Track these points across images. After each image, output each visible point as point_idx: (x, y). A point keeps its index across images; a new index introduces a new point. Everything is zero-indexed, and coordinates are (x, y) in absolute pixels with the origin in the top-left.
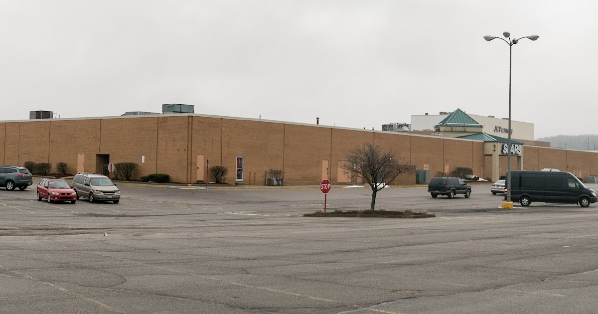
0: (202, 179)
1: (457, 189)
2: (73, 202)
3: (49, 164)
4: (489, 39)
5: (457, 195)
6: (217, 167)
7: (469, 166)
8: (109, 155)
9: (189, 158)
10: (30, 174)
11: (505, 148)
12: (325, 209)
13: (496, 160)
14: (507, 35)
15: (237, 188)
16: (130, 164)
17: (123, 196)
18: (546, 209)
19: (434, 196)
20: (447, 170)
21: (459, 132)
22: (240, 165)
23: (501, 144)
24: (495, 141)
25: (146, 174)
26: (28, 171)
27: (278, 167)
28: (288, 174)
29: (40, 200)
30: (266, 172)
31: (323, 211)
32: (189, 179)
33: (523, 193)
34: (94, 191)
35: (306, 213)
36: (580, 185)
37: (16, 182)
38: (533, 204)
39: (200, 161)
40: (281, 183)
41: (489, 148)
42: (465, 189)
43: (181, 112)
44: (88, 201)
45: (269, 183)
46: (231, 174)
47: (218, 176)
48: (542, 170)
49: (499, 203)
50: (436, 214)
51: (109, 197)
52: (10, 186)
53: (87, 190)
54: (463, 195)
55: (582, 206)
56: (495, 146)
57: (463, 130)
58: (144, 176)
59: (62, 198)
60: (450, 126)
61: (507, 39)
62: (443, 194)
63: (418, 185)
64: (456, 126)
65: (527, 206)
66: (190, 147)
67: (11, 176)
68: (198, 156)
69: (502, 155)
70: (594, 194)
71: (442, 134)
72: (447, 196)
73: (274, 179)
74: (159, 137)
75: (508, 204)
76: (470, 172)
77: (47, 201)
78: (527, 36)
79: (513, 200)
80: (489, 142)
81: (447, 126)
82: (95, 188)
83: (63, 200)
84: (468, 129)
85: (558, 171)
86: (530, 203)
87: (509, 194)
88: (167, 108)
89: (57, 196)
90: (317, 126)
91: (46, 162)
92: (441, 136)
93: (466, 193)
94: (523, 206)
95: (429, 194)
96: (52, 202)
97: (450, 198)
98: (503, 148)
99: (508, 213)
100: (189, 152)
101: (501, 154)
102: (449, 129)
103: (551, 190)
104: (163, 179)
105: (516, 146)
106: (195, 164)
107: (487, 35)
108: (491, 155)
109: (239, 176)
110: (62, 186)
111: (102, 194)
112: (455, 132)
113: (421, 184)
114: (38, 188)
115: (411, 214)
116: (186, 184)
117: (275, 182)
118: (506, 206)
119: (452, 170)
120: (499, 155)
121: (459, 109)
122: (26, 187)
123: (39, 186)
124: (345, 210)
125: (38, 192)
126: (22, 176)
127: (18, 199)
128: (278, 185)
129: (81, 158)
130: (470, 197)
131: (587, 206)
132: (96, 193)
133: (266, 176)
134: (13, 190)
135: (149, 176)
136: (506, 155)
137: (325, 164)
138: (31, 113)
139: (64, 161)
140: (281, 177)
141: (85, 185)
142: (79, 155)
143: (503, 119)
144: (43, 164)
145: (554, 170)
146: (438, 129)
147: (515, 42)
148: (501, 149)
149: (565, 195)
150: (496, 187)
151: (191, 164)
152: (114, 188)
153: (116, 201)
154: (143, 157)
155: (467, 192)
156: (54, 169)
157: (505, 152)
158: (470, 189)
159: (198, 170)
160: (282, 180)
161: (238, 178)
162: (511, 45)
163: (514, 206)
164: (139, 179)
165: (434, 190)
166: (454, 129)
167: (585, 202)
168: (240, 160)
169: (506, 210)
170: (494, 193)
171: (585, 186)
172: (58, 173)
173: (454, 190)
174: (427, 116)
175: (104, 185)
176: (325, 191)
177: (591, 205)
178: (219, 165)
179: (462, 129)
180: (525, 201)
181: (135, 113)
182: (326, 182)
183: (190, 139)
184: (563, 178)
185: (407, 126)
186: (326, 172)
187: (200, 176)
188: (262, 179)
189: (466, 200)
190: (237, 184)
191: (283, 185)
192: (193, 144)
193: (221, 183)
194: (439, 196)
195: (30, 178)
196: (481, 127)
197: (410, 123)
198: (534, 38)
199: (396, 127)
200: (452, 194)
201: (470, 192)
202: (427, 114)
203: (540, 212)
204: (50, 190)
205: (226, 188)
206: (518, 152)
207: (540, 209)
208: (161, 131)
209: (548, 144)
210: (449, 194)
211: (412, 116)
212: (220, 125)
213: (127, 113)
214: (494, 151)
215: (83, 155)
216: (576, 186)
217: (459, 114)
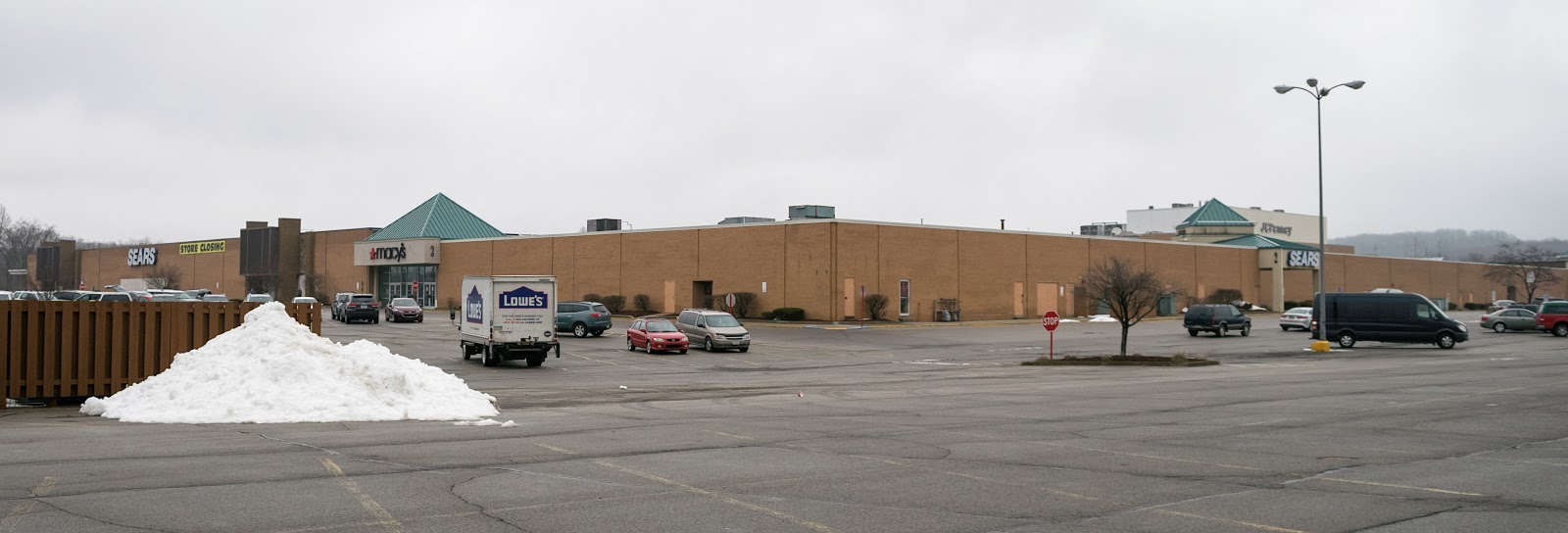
0: (852, 315)
1: (1230, 322)
2: (684, 352)
3: (620, 297)
4: (1282, 90)
5: (1230, 332)
6: (874, 296)
7: (1236, 287)
8: (712, 282)
9: (834, 284)
10: (608, 313)
11: (1292, 257)
12: (1051, 354)
13: (1279, 276)
14: (1312, 83)
15: (902, 327)
16: (745, 294)
17: (754, 342)
18: (1380, 352)
19: (1193, 333)
20: (1202, 294)
21: (1216, 234)
22: (904, 293)
23: (1287, 251)
24: (1277, 248)
25: (771, 308)
26: (604, 308)
27: (951, 295)
28: (966, 304)
29: (633, 349)
30: (934, 301)
31: (1049, 357)
32: (834, 314)
33: (1344, 326)
34: (712, 335)
35: (1026, 360)
36: (1438, 315)
37: (589, 325)
38: (1358, 344)
39: (849, 288)
40: (956, 318)
41: (1267, 258)
42: (1240, 322)
43: (816, 217)
44: (704, 350)
45: (940, 318)
46: (893, 307)
47: (875, 309)
48: (1374, 292)
49: (1305, 343)
50: (1221, 360)
51: (735, 343)
52: (580, 332)
53: (702, 334)
54: (1238, 332)
55: (1443, 347)
56: (1276, 255)
57: (1223, 231)
58: (766, 311)
59: (668, 346)
60: (1202, 225)
61: (1313, 90)
62: (1207, 331)
63: (1158, 318)
64: (1212, 225)
65: (1350, 347)
66: (834, 267)
67: (582, 315)
68: (847, 280)
69: (1289, 268)
70: (1462, 328)
71: (1190, 239)
72: (1213, 334)
73: (947, 312)
74: (788, 254)
75: (1321, 344)
76: (1238, 295)
77: (646, 352)
78: (1345, 82)
79: (1330, 338)
80: (1267, 248)
81: (1196, 225)
82: (714, 330)
83: (671, 348)
84: (1230, 230)
85: (1400, 292)
86: (1353, 343)
87: (1323, 328)
88: (795, 211)
89: (661, 344)
90: (1002, 232)
91: (616, 293)
92: (1186, 241)
93: (1242, 328)
94: (1343, 347)
95: (1186, 331)
96: (653, 352)
97: (1218, 336)
98: (1289, 258)
99: (1320, 359)
100: (834, 275)
101: (1286, 267)
102: (1199, 230)
103: (1389, 322)
104: (796, 316)
105: (1311, 253)
106: (843, 292)
107: (1280, 84)
108: (1271, 269)
109: (903, 310)
110: (663, 330)
111: (724, 339)
112: (1211, 234)
113: (1163, 316)
114: (629, 333)
115: (1185, 360)
116: (830, 322)
117: (948, 317)
118: (1320, 348)
119: (1210, 294)
120: (1284, 269)
121: (1214, 200)
122: (602, 332)
123: (630, 330)
124: (1081, 356)
125: (629, 338)
126: (596, 316)
127: (600, 350)
128: (953, 320)
129: (670, 288)
130: (1250, 335)
131: (1451, 348)
132: (716, 338)
133: (934, 307)
134: (584, 336)
135: (774, 311)
136: (1296, 268)
137: (1019, 288)
138: (590, 222)
139: (644, 293)
140: (956, 309)
141: (699, 326)
142: (666, 283)
143: (1276, 211)
144: (614, 297)
145: (1393, 291)
146: (1181, 232)
147: (1324, 93)
148: (1286, 258)
149: (1413, 330)
150: (1287, 319)
151: (836, 292)
152: (741, 330)
153: (743, 349)
154: (764, 284)
155: (1244, 327)
156: (630, 304)
157: (1292, 264)
158: (1249, 322)
159: (846, 301)
160: (958, 313)
161: (902, 311)
162: (1319, 99)
163: (1332, 348)
164: (760, 315)
165: (1192, 324)
166: (1208, 230)
167: (1447, 340)
168: (904, 285)
169: (1319, 354)
170: (1285, 328)
171: (1446, 315)
172: (637, 309)
173: (1224, 324)
174: (1151, 211)
175: (724, 326)
176: (1050, 328)
177: (1457, 345)
178: (875, 292)
179: (1221, 230)
180: (1347, 339)
181: (739, 220)
182: (1051, 314)
183: (834, 255)
184: (1411, 303)
185: (1120, 226)
186: (1020, 301)
187: (849, 310)
188: (930, 313)
189: (1244, 339)
190: (901, 320)
191: (958, 320)
192: (839, 263)
193: (880, 320)
194: (1200, 333)
195: (608, 318)
196: (1252, 225)
197: (1125, 222)
198: (1357, 85)
199: (1103, 229)
200: (1222, 330)
201: (1249, 326)
202: (1151, 208)
203: (1371, 356)
204: (649, 335)
205: (889, 327)
206: (1313, 264)
207: (1373, 352)
208: (789, 245)
209: (1351, 249)
210: (1217, 331)
211: (1129, 211)
212: (876, 235)
213: (727, 220)
214: (1276, 262)
215: (673, 283)
216: (1431, 315)
217: (1214, 205)
